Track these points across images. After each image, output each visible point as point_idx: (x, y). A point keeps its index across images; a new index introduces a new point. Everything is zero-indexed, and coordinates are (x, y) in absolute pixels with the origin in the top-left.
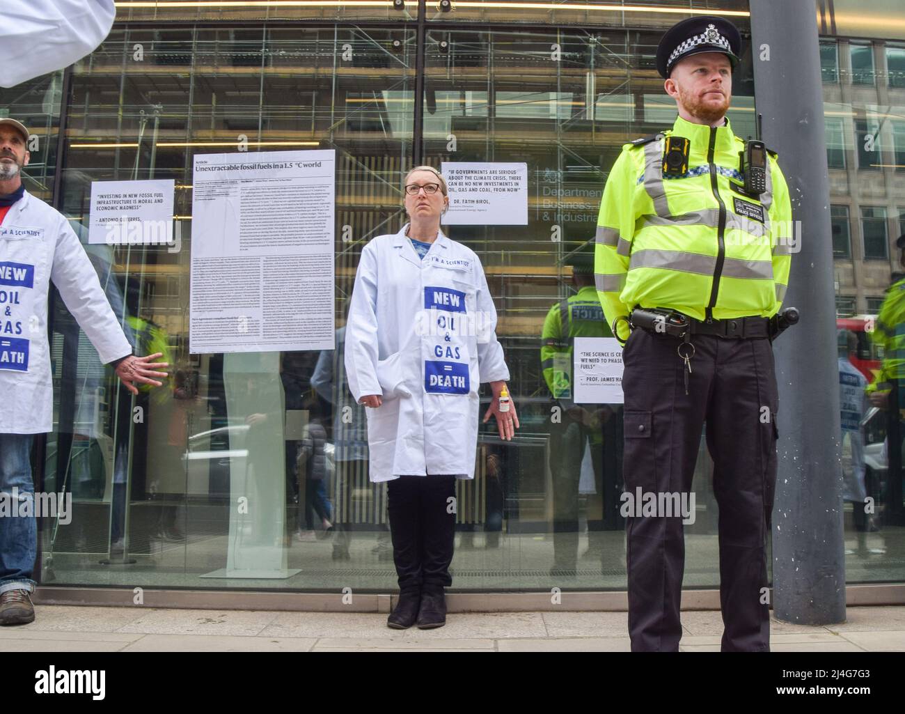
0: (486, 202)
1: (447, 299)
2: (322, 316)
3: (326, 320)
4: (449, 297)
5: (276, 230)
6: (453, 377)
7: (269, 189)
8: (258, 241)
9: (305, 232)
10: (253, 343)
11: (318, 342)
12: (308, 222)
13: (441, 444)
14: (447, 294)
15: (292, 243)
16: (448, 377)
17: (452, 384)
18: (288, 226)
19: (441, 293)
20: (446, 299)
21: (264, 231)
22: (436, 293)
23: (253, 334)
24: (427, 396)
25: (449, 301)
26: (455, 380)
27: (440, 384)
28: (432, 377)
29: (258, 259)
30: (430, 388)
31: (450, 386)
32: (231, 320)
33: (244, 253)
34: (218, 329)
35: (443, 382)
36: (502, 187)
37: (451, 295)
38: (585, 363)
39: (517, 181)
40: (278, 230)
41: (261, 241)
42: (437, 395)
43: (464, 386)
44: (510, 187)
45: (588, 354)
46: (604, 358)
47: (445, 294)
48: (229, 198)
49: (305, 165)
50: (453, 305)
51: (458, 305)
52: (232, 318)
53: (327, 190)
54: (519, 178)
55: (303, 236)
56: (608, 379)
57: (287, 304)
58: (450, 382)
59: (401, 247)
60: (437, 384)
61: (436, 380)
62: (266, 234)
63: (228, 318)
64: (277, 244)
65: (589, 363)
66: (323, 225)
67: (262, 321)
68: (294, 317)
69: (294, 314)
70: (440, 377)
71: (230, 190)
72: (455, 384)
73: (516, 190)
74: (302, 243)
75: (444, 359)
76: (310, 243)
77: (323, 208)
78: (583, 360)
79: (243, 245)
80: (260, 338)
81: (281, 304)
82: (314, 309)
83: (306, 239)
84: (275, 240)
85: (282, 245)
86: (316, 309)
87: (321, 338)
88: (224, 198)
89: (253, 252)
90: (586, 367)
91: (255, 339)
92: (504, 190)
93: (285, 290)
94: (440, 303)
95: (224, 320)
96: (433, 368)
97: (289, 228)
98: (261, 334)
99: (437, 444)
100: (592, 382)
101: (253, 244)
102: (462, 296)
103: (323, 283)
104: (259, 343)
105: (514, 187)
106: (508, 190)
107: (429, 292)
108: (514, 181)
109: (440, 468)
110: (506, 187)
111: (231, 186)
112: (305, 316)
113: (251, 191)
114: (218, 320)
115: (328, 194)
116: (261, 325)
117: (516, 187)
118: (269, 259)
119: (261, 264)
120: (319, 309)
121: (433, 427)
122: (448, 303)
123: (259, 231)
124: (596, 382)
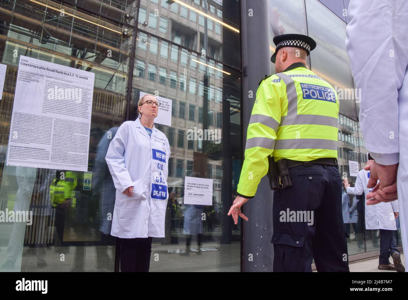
2: (82, 154)
3: (84, 156)
4: (161, 155)
5: (62, 106)
7: (61, 84)
8: (52, 109)
9: (77, 110)
10: (45, 164)
11: (79, 167)
12: (79, 106)
15: (70, 114)
16: (160, 192)
17: (161, 195)
18: (69, 105)
20: (160, 156)
21: (56, 105)
22: (157, 153)
23: (45, 159)
27: (157, 195)
28: (154, 191)
29: (51, 119)
30: (153, 197)
32: (34, 149)
33: (44, 115)
34: (26, 154)
35: (158, 194)
36: (163, 108)
38: (188, 187)
39: (168, 107)
40: (64, 106)
41: (54, 110)
42: (155, 200)
43: (165, 196)
44: (166, 109)
45: (189, 184)
46: (195, 186)
47: (160, 153)
48: (38, 84)
49: (80, 77)
51: (164, 159)
52: (34, 148)
53: (90, 92)
54: (169, 106)
55: (76, 112)
56: (196, 195)
57: (66, 145)
58: (161, 194)
59: (139, 128)
60: (156, 195)
61: (156, 192)
62: (57, 107)
63: (36, 149)
64: (63, 113)
66: (86, 109)
67: (51, 152)
68: (68, 152)
69: (68, 151)
70: (157, 191)
71: (39, 79)
73: (168, 111)
74: (75, 115)
75: (159, 183)
76: (79, 116)
77: (87, 100)
79: (44, 110)
80: (49, 161)
81: (62, 145)
82: (79, 150)
83: (77, 114)
84: (62, 111)
85: (65, 114)
86: (80, 150)
87: (81, 165)
88: (36, 83)
89: (49, 115)
90: (188, 189)
91: (46, 161)
92: (163, 110)
93: (65, 138)
94: (158, 157)
95: (30, 149)
96: (154, 187)
97: (69, 106)
98: (50, 159)
100: (190, 195)
101: (49, 111)
103: (84, 137)
104: (49, 164)
105: (167, 109)
106: (165, 110)
107: (154, 151)
110: (164, 109)
111: (40, 77)
112: (74, 153)
113: (51, 83)
114: (26, 149)
115: (90, 94)
116: (50, 154)
117: (168, 109)
118: (57, 120)
119: (53, 122)
120: (81, 150)
121: (153, 215)
122: (161, 158)
123: (53, 104)
124: (192, 196)
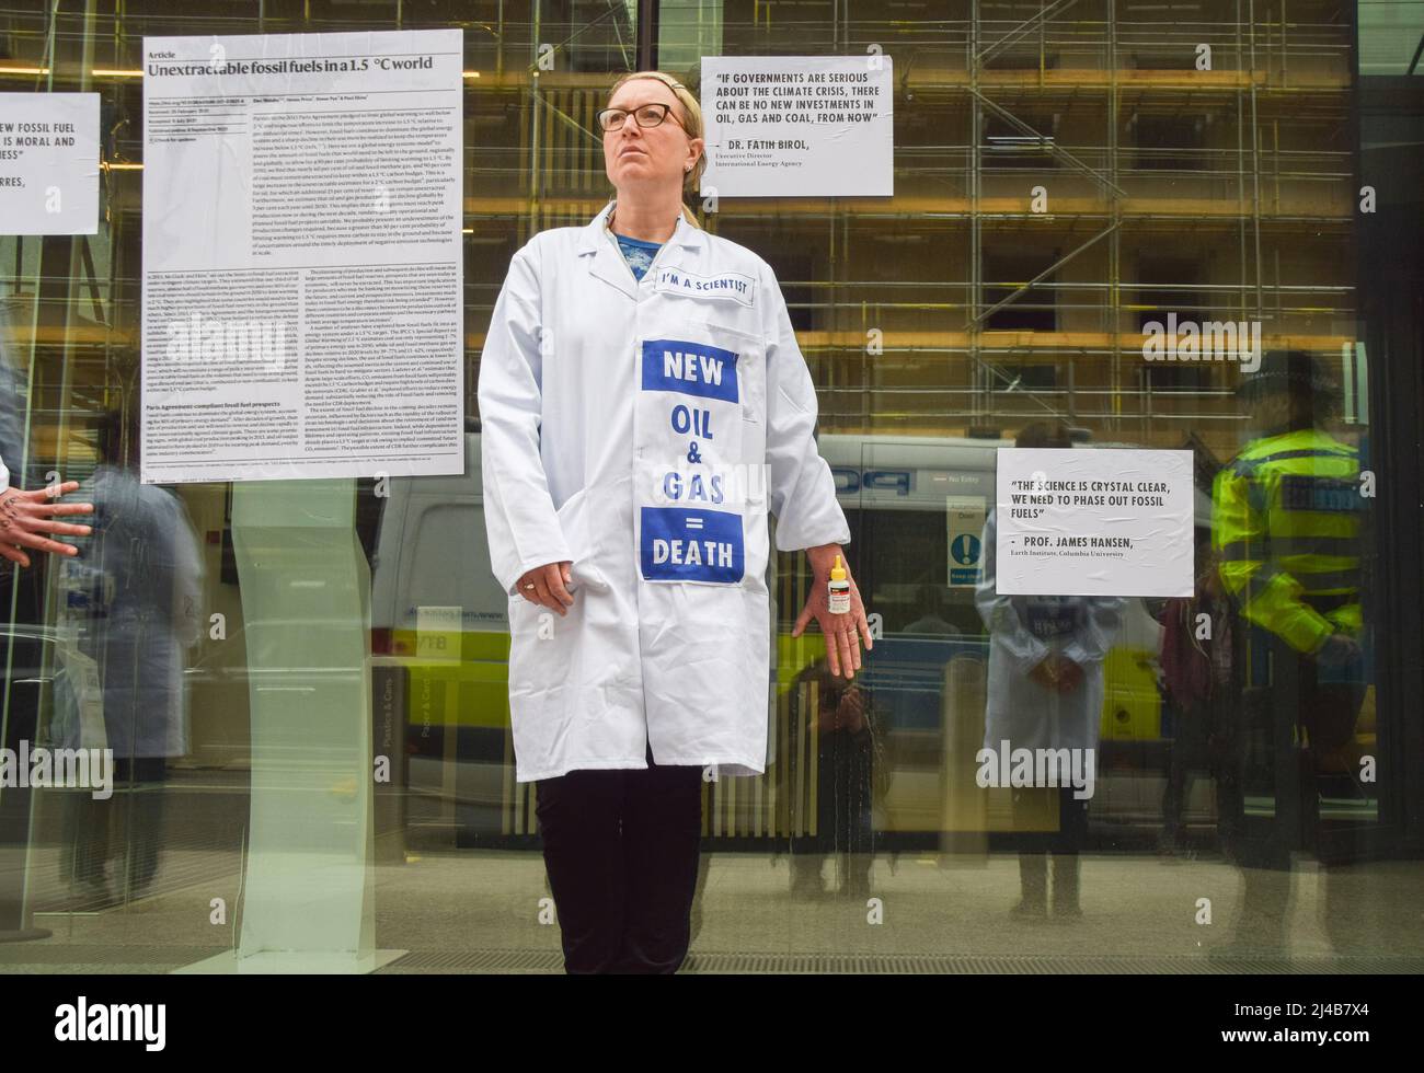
0: (800, 145)
1: (694, 367)
2: (436, 400)
3: (446, 410)
4: (697, 363)
5: (335, 210)
6: (707, 544)
7: (316, 118)
8: (292, 234)
9: (399, 215)
10: (282, 461)
11: (426, 457)
12: (403, 193)
13: (679, 696)
14: (694, 357)
15: (370, 239)
16: (694, 544)
17: (704, 559)
18: (359, 202)
19: (679, 355)
20: (690, 367)
21: (306, 211)
22: (668, 355)
23: (282, 440)
24: (647, 588)
25: (698, 372)
26: (711, 551)
27: (676, 560)
28: (657, 543)
29: (293, 273)
30: (651, 570)
31: (699, 563)
32: (234, 409)
33: (264, 262)
34: (206, 430)
35: (683, 556)
36: (836, 111)
37: (703, 359)
38: (1020, 506)
39: (869, 98)
40: (338, 210)
41: (298, 234)
42: (669, 586)
43: (730, 565)
44: (854, 111)
45: (1029, 485)
46: (1063, 493)
47: (690, 357)
48: (228, 139)
49: (397, 65)
50: (708, 380)
51: (718, 382)
52: (236, 405)
53: (447, 121)
54: (874, 91)
55: (396, 223)
56: (1072, 542)
57: (360, 375)
58: (698, 555)
59: (593, 254)
60: (670, 558)
61: (667, 550)
62: (312, 219)
63: (227, 405)
64: (337, 240)
65: (1030, 506)
66: (438, 199)
67: (303, 412)
68: (375, 403)
69: (374, 397)
70: (676, 543)
71: (228, 120)
72: (711, 561)
73: (867, 118)
74: (393, 238)
76: (407, 238)
77: (438, 161)
78: (1016, 499)
79: (261, 242)
80: (299, 450)
81: (347, 375)
82: (418, 385)
83: (399, 230)
84: (331, 232)
85: (347, 243)
86: (423, 385)
87: (434, 450)
88: (215, 137)
89: (283, 258)
90: (1023, 514)
91: (287, 451)
92: (840, 118)
93: (355, 343)
94: (678, 376)
95: (221, 410)
96: (660, 522)
97: (363, 205)
98: (302, 440)
99: (671, 697)
100: (1037, 548)
101: (282, 242)
102: (729, 360)
103: (439, 328)
104: (297, 461)
105: (862, 111)
106: (851, 118)
107: (653, 352)
108: (862, 98)
109: (677, 751)
110: (845, 112)
111: (231, 110)
112: (399, 401)
113: (275, 122)
114: (205, 410)
115: (449, 129)
116: (302, 420)
117: (868, 111)
118: (318, 274)
119: (301, 285)
120: (429, 385)
121: (661, 657)
122: (694, 378)
123: (296, 211)
124: (1047, 549)
